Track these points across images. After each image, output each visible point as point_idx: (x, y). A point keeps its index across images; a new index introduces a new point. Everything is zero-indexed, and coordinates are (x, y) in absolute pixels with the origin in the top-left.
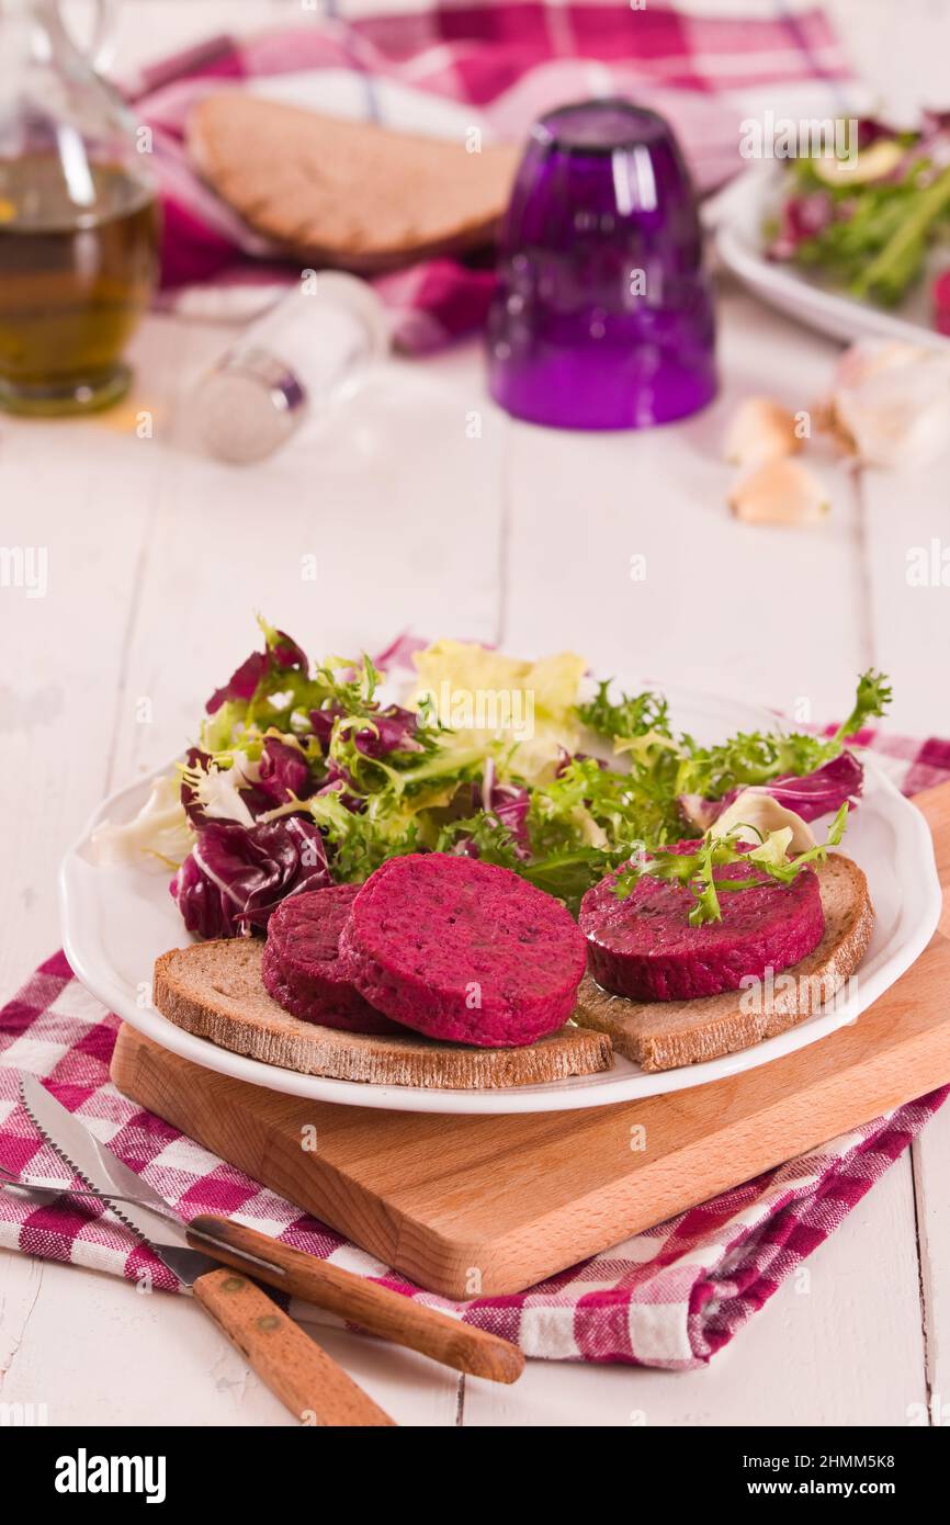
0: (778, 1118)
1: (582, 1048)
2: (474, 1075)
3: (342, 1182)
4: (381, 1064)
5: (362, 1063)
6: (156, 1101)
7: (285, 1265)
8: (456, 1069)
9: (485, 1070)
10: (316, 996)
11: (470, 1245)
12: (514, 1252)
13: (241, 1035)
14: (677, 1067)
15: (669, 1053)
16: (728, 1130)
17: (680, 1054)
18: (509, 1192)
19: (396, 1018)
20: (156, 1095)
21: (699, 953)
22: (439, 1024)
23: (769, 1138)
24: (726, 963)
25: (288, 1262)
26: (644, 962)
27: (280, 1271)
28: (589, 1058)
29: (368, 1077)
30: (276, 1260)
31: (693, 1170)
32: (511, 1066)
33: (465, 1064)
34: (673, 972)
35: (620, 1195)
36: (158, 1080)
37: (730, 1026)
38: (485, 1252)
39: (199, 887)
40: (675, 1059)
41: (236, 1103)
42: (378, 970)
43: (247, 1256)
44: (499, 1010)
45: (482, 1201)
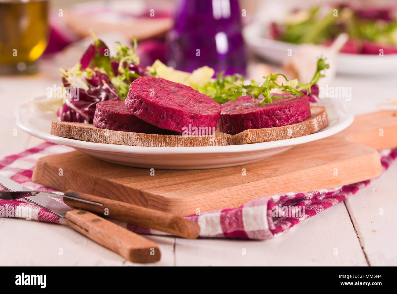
0: (295, 178)
1: (220, 137)
2: (178, 143)
3: (125, 189)
4: (141, 139)
5: (134, 138)
6: (50, 182)
7: (103, 203)
8: (171, 141)
9: (182, 142)
10: (115, 122)
11: (177, 199)
12: (194, 204)
13: (86, 133)
14: (258, 142)
15: (255, 136)
16: (276, 178)
17: (259, 137)
18: (191, 189)
19: (148, 121)
20: (50, 180)
21: (264, 111)
22: (165, 121)
23: (292, 184)
24: (275, 116)
25: (104, 201)
26: (243, 116)
27: (101, 205)
28: (223, 142)
29: (136, 144)
30: (99, 201)
31: (263, 190)
32: (193, 141)
33: (174, 139)
34: (254, 119)
35: (235, 192)
36: (51, 173)
37: (278, 130)
38: (183, 202)
39: (68, 113)
40: (257, 139)
41: (82, 173)
42: (141, 102)
43: (87, 202)
44: (188, 117)
45: (180, 191)
